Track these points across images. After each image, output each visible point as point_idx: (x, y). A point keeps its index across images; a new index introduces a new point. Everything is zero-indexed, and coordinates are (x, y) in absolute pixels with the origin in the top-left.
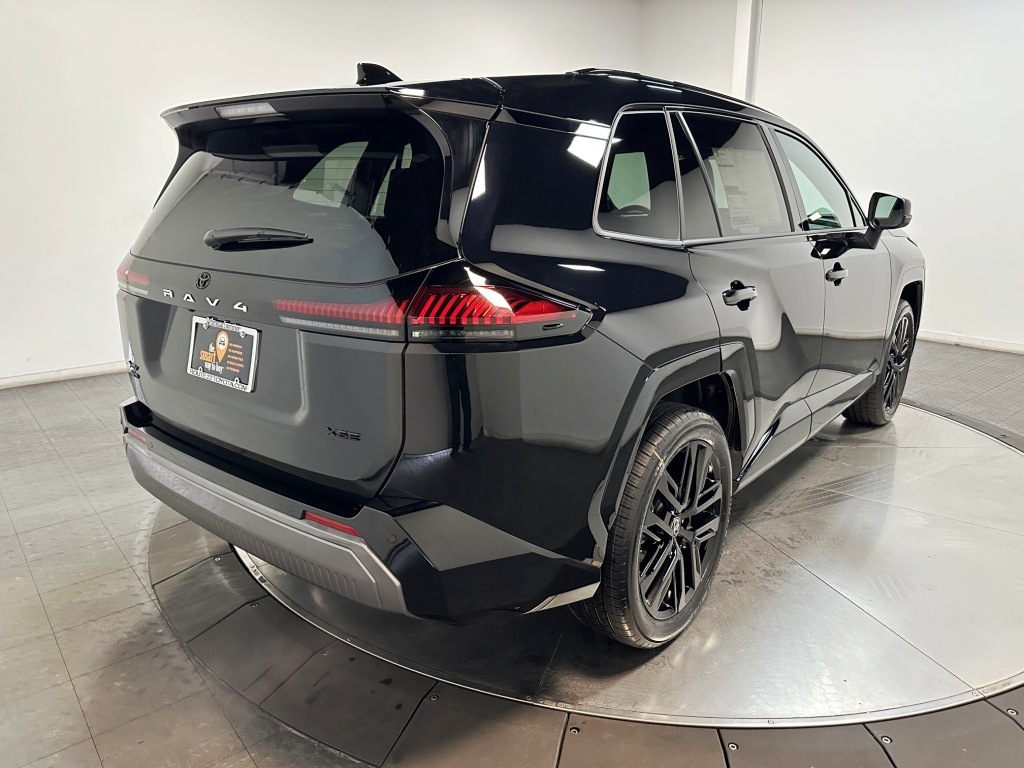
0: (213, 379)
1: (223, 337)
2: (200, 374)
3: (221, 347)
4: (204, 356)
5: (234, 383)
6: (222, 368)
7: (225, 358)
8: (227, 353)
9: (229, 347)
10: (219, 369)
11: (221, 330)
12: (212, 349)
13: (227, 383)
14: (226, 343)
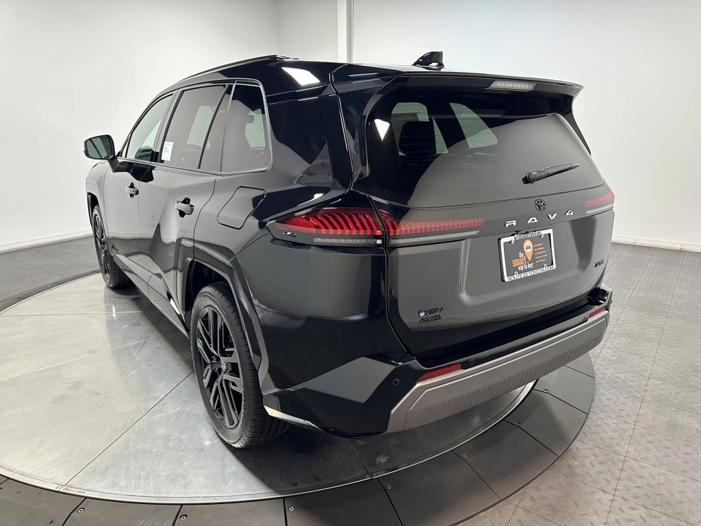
0: (529, 274)
1: (528, 243)
2: (517, 276)
3: (529, 250)
4: (515, 263)
5: (544, 269)
6: (532, 264)
7: (534, 256)
8: (534, 252)
9: (534, 248)
10: (530, 266)
11: (524, 240)
12: (521, 255)
13: (539, 271)
14: (531, 247)
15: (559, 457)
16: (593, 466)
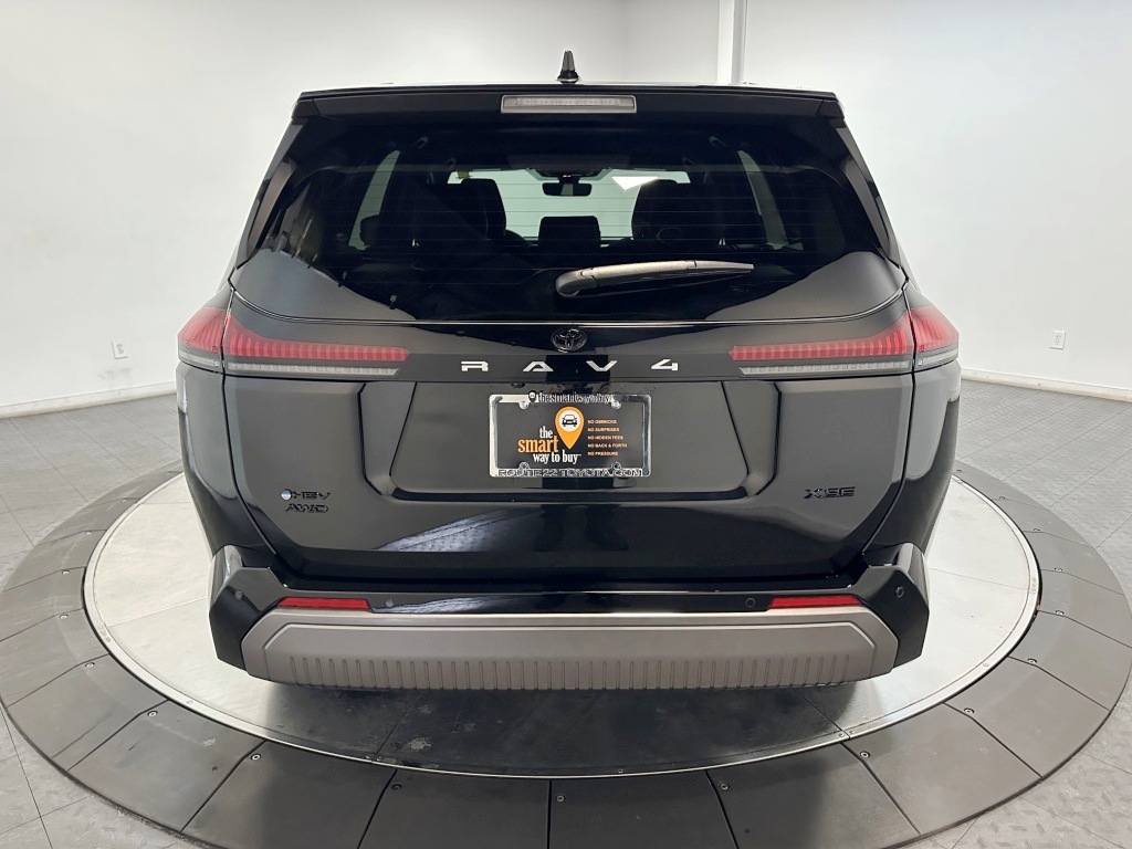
1: (569, 414)
2: (525, 473)
3: (570, 428)
4: (526, 446)
6: (574, 456)
7: (584, 440)
8: (586, 433)
9: (586, 425)
10: (567, 458)
12: (546, 433)
14: (580, 422)
15: (1043, 779)
16: (1109, 803)
